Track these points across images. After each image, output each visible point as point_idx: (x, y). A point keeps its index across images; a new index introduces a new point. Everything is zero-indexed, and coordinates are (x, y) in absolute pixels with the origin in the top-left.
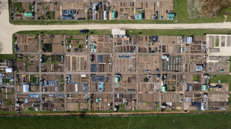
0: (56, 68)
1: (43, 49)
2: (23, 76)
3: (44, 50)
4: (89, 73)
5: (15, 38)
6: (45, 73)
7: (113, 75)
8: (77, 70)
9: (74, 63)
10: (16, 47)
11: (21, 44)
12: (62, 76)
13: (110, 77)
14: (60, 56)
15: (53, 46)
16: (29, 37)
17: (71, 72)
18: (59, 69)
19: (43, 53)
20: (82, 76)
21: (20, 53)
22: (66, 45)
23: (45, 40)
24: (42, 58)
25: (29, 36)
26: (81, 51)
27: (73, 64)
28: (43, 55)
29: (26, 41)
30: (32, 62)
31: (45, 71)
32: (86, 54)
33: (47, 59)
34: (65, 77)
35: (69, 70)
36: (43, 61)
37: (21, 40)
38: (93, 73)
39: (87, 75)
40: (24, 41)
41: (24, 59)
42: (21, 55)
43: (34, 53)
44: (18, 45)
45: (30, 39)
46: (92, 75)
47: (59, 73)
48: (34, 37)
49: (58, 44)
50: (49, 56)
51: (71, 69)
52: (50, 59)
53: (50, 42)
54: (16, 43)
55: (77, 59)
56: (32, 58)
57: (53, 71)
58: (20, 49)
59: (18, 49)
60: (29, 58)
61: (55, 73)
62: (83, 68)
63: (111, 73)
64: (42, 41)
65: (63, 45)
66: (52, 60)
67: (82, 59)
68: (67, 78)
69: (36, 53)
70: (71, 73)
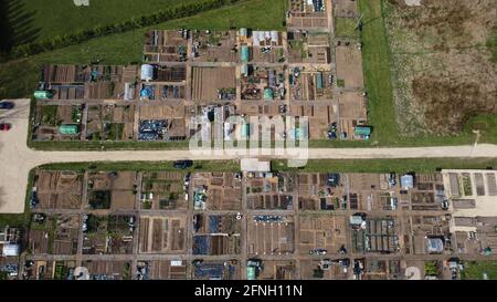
0: (116, 245)
1: (91, 202)
2: (40, 264)
3: (94, 205)
4: (190, 257)
5: (34, 177)
6: (91, 257)
7: (243, 261)
8: (164, 250)
9: (157, 234)
10: (33, 198)
11: (44, 191)
12: (128, 265)
13: (237, 267)
14: (126, 218)
15: (114, 194)
16: (64, 176)
17: (149, 255)
18: (122, 249)
19: (90, 212)
20: (174, 264)
21: (39, 210)
22: (143, 193)
23: (97, 182)
24: (87, 222)
25: (65, 173)
26: (174, 207)
27: (153, 235)
28: (90, 216)
29: (56, 184)
30: (64, 230)
31: (92, 251)
32: (185, 212)
33: (98, 225)
34: (134, 266)
35: (145, 249)
36: (90, 229)
37: (47, 183)
38: (199, 257)
39: (184, 262)
40: (53, 185)
41: (48, 224)
42: (42, 215)
43: (70, 211)
44: (39, 192)
45: (65, 181)
46: (196, 261)
47: (121, 257)
48: (75, 176)
49: (124, 190)
50: (103, 219)
51: (149, 248)
52: (105, 224)
53: (107, 188)
54: (35, 189)
55: (164, 225)
56: (65, 221)
57: (108, 253)
58: (41, 202)
59: (37, 202)
60: (58, 222)
61: (112, 256)
62: (176, 244)
63: (238, 257)
64: (92, 186)
65: (135, 192)
66: (109, 225)
67: (176, 223)
68: (139, 269)
69: (76, 211)
70: (149, 258)
